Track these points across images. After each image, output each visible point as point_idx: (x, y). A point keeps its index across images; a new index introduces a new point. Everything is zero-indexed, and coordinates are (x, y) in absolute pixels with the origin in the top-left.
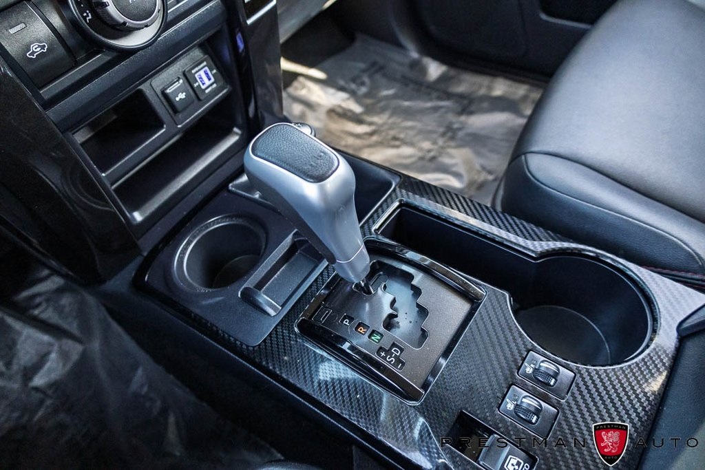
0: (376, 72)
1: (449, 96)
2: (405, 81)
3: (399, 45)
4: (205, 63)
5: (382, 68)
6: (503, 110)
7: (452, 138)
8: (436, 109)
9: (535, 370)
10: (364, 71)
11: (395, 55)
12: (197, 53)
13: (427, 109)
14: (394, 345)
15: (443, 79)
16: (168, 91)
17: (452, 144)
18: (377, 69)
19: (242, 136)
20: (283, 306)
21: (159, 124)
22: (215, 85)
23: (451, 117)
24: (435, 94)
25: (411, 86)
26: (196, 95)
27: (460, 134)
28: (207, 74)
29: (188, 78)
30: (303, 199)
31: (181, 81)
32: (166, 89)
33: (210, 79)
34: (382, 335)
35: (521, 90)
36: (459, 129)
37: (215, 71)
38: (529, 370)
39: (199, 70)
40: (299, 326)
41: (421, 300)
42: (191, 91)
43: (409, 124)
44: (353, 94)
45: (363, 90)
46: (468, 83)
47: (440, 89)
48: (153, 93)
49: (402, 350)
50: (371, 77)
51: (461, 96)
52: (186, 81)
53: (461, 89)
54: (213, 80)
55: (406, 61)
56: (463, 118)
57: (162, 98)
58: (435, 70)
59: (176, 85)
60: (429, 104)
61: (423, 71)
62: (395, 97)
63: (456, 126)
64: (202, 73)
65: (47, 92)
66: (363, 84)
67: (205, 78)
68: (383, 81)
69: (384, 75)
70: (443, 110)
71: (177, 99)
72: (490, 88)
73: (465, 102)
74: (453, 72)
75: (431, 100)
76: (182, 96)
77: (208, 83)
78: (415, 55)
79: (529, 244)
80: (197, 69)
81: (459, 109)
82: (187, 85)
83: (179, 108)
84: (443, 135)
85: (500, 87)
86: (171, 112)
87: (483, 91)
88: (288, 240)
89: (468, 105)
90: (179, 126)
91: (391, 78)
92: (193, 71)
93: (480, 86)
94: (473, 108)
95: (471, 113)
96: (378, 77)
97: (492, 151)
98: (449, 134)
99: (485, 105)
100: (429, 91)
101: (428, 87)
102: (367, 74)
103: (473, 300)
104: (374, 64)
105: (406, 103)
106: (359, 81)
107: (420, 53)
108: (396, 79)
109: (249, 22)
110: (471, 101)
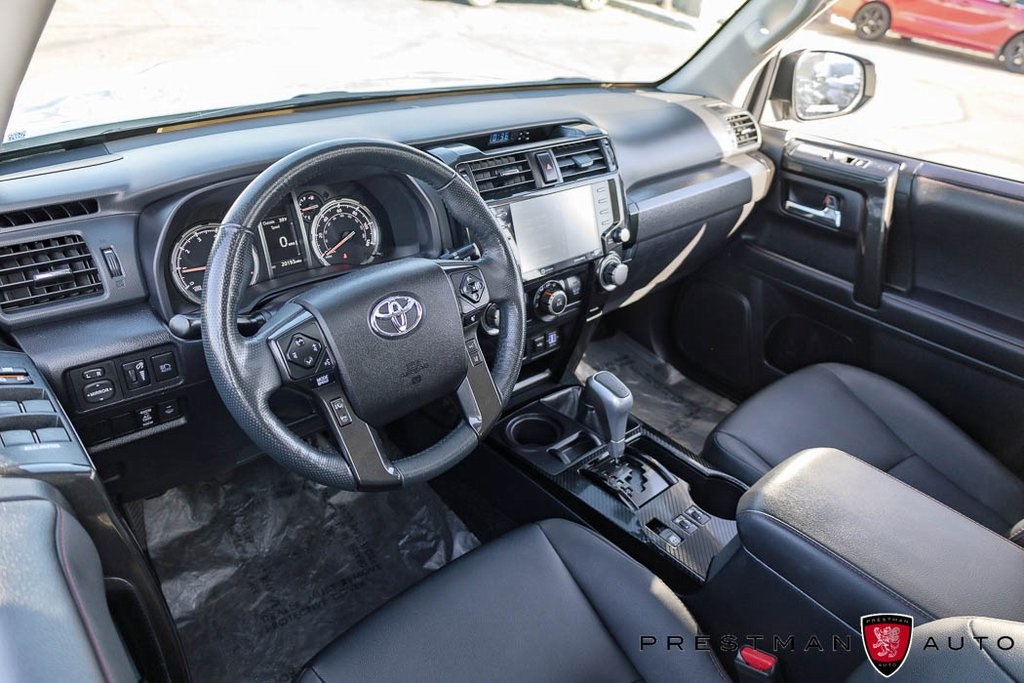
0: (626, 364)
1: (682, 400)
2: (648, 377)
3: (652, 350)
4: (556, 333)
5: (632, 362)
8: (669, 407)
9: (693, 513)
10: (616, 360)
11: (647, 357)
12: (556, 329)
13: (662, 404)
14: (629, 488)
15: (679, 385)
16: (536, 341)
18: (627, 361)
19: (550, 375)
20: (572, 461)
22: (555, 344)
23: (680, 416)
25: (652, 383)
26: (545, 346)
27: (685, 430)
28: (554, 337)
30: (611, 405)
34: (623, 483)
36: (684, 427)
37: (558, 337)
38: (690, 512)
39: (552, 335)
40: (580, 472)
41: (644, 475)
43: (645, 411)
46: (699, 395)
47: (676, 392)
49: (632, 491)
50: (621, 366)
51: (692, 403)
52: (544, 338)
53: (693, 397)
54: (555, 341)
55: (653, 363)
56: (690, 420)
58: (675, 376)
59: (540, 338)
60: (664, 402)
61: (666, 375)
63: (683, 424)
67: (553, 339)
69: (632, 368)
70: (674, 409)
72: (716, 404)
73: (694, 409)
74: (689, 383)
75: (666, 399)
76: (540, 344)
77: (553, 342)
78: (662, 361)
79: (708, 470)
80: (551, 333)
81: (688, 413)
83: (537, 350)
84: (670, 427)
86: (532, 351)
87: (710, 405)
88: (575, 436)
89: (696, 411)
90: (532, 359)
91: (638, 372)
92: (549, 334)
93: (710, 400)
94: (699, 415)
95: (697, 418)
96: (627, 368)
98: (675, 428)
99: (709, 415)
100: (667, 391)
101: (667, 388)
102: (618, 363)
103: (671, 484)
104: (626, 357)
105: (646, 395)
106: (610, 366)
107: (666, 361)
108: (641, 374)
109: (588, 320)
110: (699, 410)
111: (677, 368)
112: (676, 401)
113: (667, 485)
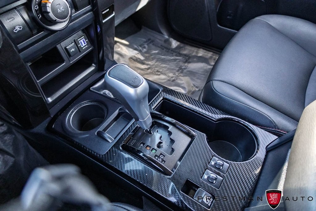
0: (150, 43)
1: (180, 55)
2: (162, 47)
3: (160, 32)
4: (83, 37)
5: (153, 41)
6: (202, 62)
7: (182, 72)
8: (175, 60)
9: (215, 164)
10: (145, 42)
11: (159, 37)
12: (80, 33)
13: (172, 60)
14: (161, 154)
15: (178, 47)
16: (67, 48)
17: (182, 75)
18: (150, 41)
19: (96, 67)
20: (115, 138)
21: (62, 61)
22: (87, 46)
23: (181, 64)
24: (175, 54)
25: (165, 50)
26: (79, 50)
27: (185, 71)
28: (84, 41)
29: (76, 43)
30: (128, 95)
31: (73, 44)
32: (67, 47)
33: (85, 43)
34: (156, 150)
35: (209, 54)
36: (184, 69)
37: (87, 40)
38: (213, 163)
39: (81, 40)
40: (122, 147)
41: (172, 137)
42: (77, 48)
43: (164, 65)
44: (140, 51)
45: (145, 50)
46: (188, 50)
47: (176, 52)
48: (61, 48)
49: (164, 156)
50: (147, 45)
51: (185, 55)
52: (75, 44)
53: (185, 52)
54: (86, 44)
55: (163, 39)
56: (186, 64)
57: (65, 50)
58: (175, 44)
59: (71, 45)
60: (172, 58)
61: (170, 44)
62: (158, 54)
63: (183, 67)
64: (82, 41)
65: (20, 46)
66: (145, 47)
67: (83, 43)
68: (153, 47)
69: (153, 44)
70: (178, 61)
71: (71, 51)
72: (197, 53)
74: (182, 45)
75: (173, 56)
76: (73, 50)
77: (84, 45)
78: (167, 37)
79: (213, 116)
80: (80, 39)
81: (185, 60)
82: (75, 45)
83: (72, 54)
84: (178, 71)
85: (201, 53)
86: (68, 56)
87: (194, 54)
88: (117, 112)
89: (188, 59)
90: (71, 62)
91: (157, 46)
92: (78, 40)
93: (193, 52)
94: (190, 60)
95: (189, 62)
96: (151, 45)
97: (198, 78)
98: (180, 71)
99: (195, 59)
100: (172, 52)
101: (172, 51)
102: (146, 43)
103: (192, 137)
104: (149, 39)
105: (163, 57)
106: (143, 46)
107: (169, 36)
108: (158, 47)
109: (104, 21)
110: (189, 58)
111: (175, 39)
112: (178, 56)
113: (189, 139)
